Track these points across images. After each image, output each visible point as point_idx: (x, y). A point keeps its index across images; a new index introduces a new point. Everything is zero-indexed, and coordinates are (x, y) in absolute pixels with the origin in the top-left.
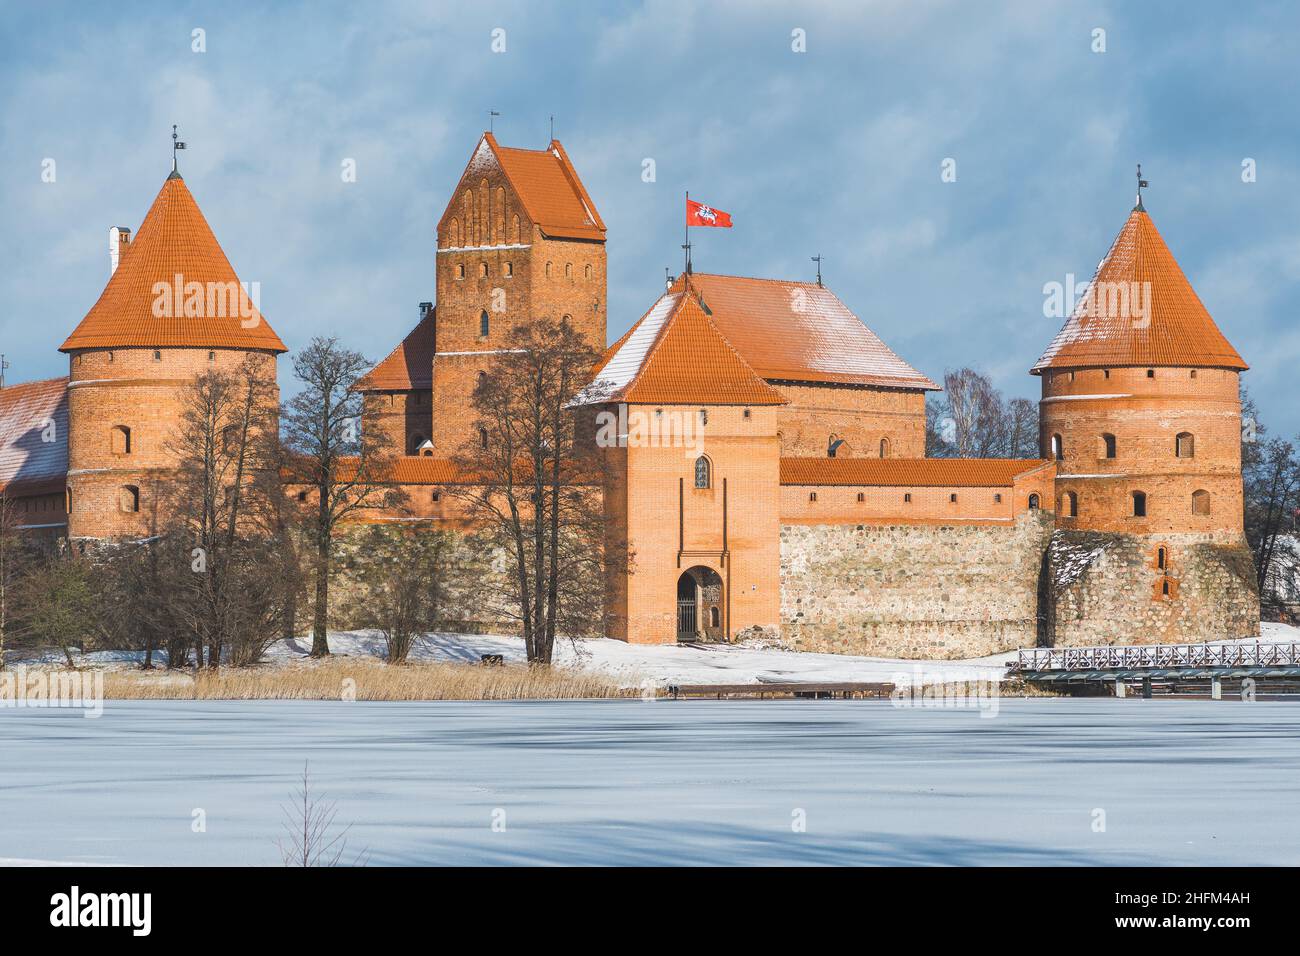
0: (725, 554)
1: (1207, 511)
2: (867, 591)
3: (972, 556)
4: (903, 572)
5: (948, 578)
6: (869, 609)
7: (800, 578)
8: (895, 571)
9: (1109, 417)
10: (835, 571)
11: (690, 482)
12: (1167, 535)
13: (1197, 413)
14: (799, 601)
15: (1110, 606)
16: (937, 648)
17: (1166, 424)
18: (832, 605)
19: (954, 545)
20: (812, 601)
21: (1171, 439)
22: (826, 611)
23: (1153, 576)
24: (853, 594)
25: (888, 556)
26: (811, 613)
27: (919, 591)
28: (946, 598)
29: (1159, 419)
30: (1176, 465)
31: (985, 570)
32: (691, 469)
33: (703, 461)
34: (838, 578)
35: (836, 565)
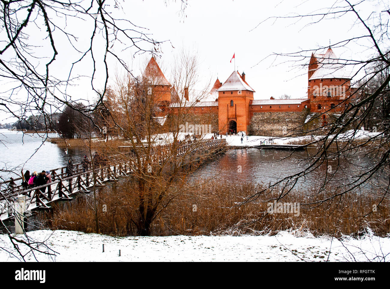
0: (236, 118)
1: (334, 108)
2: (272, 125)
4: (279, 121)
5: (288, 122)
6: (272, 128)
7: (258, 122)
8: (277, 121)
10: (265, 121)
11: (229, 105)
12: (325, 113)
15: (313, 127)
18: (265, 127)
20: (261, 126)
22: (264, 128)
23: (322, 121)
24: (269, 125)
25: (276, 118)
26: (261, 129)
27: (282, 124)
28: (288, 126)
32: (229, 103)
33: (232, 101)
34: (266, 122)
35: (265, 120)
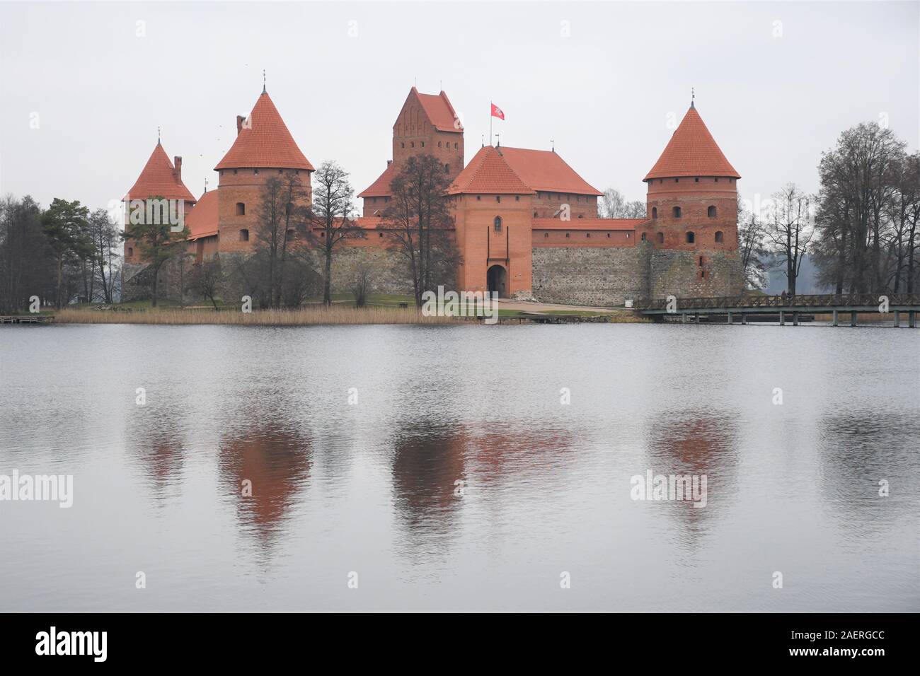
0: (507, 261)
1: (722, 241)
2: (570, 277)
3: (616, 261)
4: (586, 268)
5: (606, 271)
6: (572, 284)
7: (541, 271)
8: (583, 268)
9: (678, 199)
10: (556, 268)
11: (492, 228)
12: (704, 251)
13: (718, 197)
14: (540, 281)
15: (678, 282)
16: (601, 301)
17: (703, 202)
18: (555, 282)
19: (608, 256)
20: (546, 281)
21: (706, 209)
22: (552, 285)
23: (696, 269)
24: (564, 277)
25: (579, 261)
26: (546, 286)
27: (593, 276)
28: (605, 280)
29: (700, 200)
30: (707, 220)
31: (622, 267)
32: (493, 223)
33: (498, 219)
34: (558, 270)
35: (557, 265)
